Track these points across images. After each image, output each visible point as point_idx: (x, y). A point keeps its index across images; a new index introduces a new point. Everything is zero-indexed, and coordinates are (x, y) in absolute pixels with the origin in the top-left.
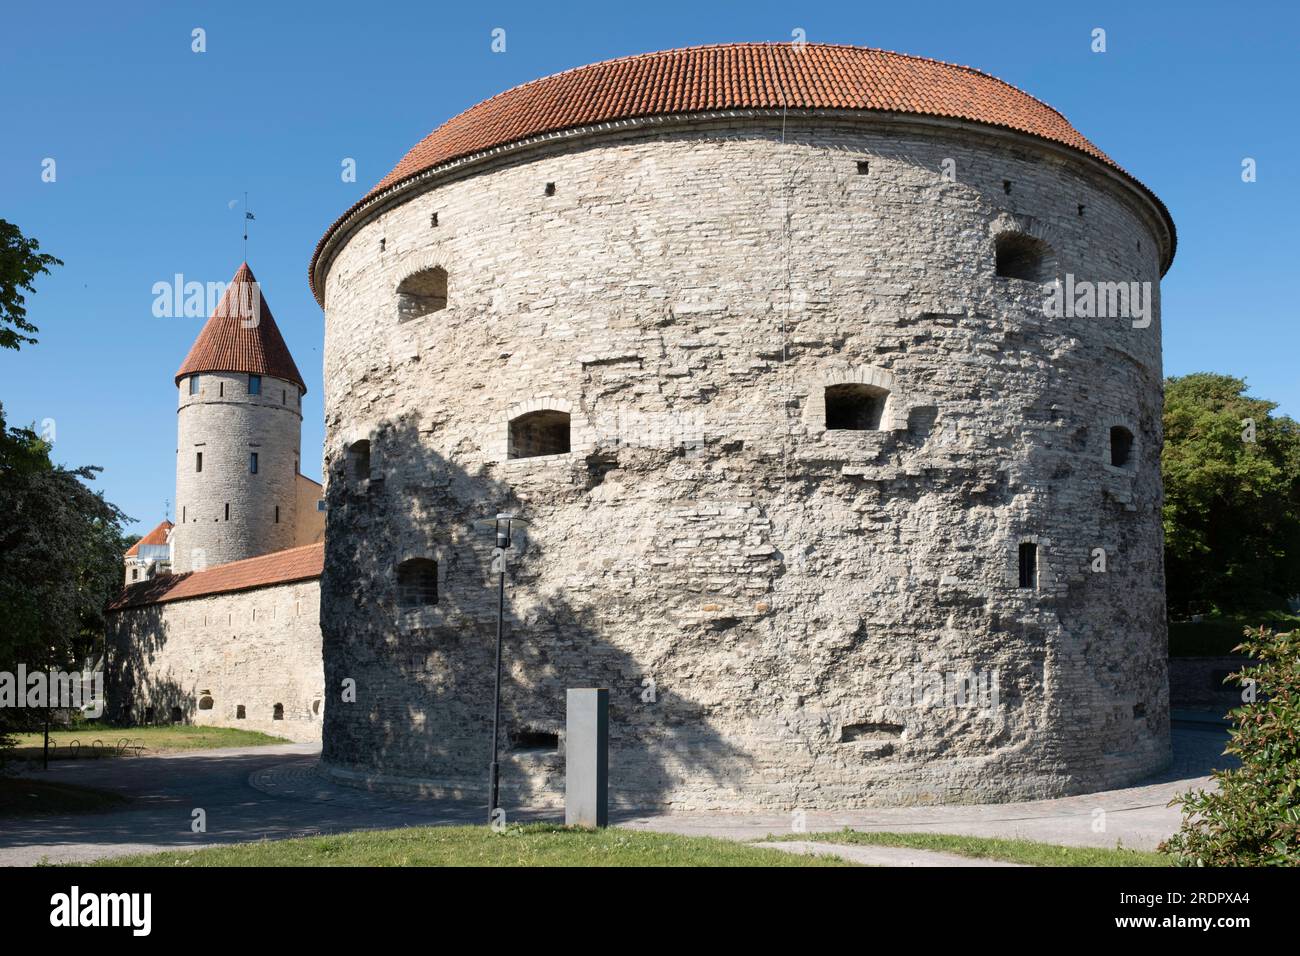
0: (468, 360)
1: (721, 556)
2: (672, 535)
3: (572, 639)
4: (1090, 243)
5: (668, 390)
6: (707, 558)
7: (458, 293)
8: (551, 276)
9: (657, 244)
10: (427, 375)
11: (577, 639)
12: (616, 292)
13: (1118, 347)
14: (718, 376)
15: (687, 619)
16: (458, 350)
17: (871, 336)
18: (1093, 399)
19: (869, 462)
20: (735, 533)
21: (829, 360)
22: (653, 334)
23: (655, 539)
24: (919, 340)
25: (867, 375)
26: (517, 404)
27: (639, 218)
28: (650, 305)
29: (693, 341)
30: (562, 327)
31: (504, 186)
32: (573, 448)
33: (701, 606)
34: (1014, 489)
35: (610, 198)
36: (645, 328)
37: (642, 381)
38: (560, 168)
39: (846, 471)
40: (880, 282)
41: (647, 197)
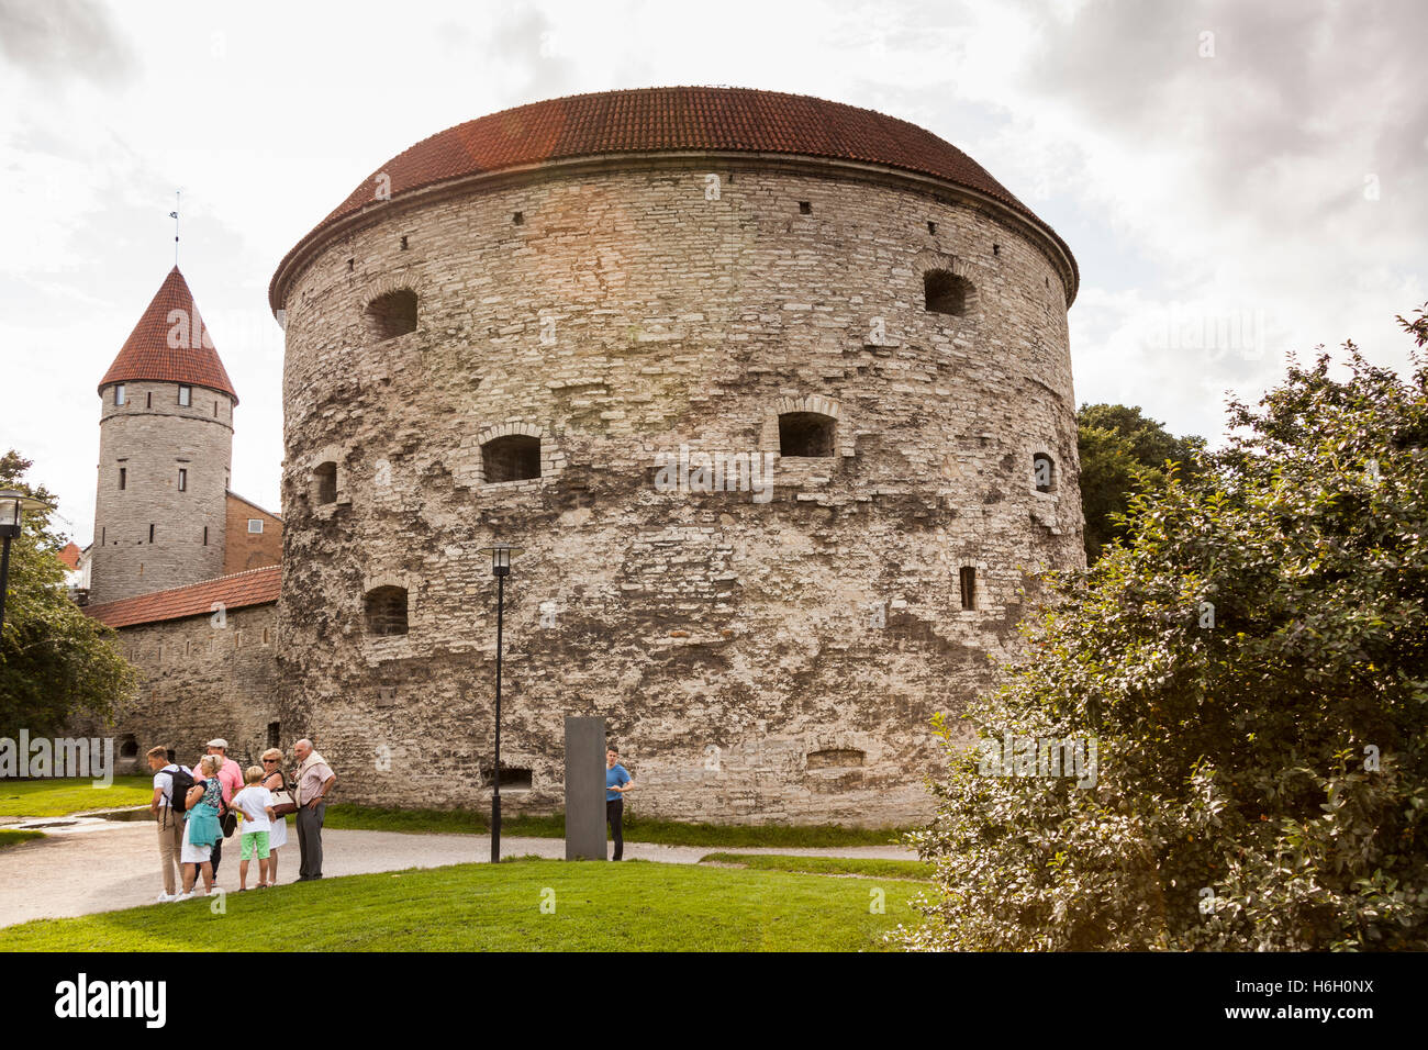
0: (438, 383)
1: (688, 582)
2: (640, 562)
3: (545, 668)
4: (1006, 280)
5: (634, 417)
6: (675, 584)
7: (430, 316)
8: (519, 303)
9: (621, 275)
10: (397, 397)
11: (551, 669)
12: (582, 320)
13: (1036, 377)
14: (680, 403)
15: (657, 646)
16: (428, 373)
17: (818, 367)
18: (1016, 427)
19: (822, 488)
20: (699, 558)
21: (782, 389)
22: (618, 361)
23: (625, 565)
24: (862, 370)
25: (816, 404)
26: (488, 429)
27: (602, 249)
28: (615, 333)
29: (656, 369)
30: (530, 353)
31: (473, 213)
32: (543, 474)
33: (669, 632)
34: (953, 514)
35: (574, 229)
36: (611, 355)
37: (609, 408)
38: (528, 199)
39: (801, 497)
40: (824, 316)
41: (610, 230)
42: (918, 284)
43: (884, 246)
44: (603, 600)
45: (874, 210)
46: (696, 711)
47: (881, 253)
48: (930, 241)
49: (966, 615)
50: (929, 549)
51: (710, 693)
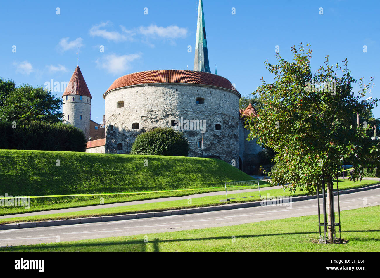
0: (126, 115)
4: (212, 97)
5: (152, 121)
7: (125, 105)
8: (137, 104)
9: (150, 100)
10: (121, 116)
13: (218, 112)
14: (158, 119)
16: (125, 113)
17: (177, 113)
18: (212, 120)
21: (172, 117)
22: (150, 113)
24: (184, 114)
25: (177, 119)
26: (133, 122)
27: (148, 96)
28: (149, 109)
29: (155, 114)
31: (132, 90)
32: (140, 128)
34: (198, 134)
35: (144, 94)
37: (148, 119)
38: (138, 89)
40: (179, 106)
41: (149, 94)
42: (195, 100)
43: (189, 95)
45: (188, 89)
47: (188, 96)
48: (197, 93)
49: (199, 149)
50: (193, 139)
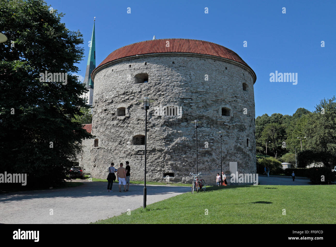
0: (154, 94)
1: (206, 138)
3: (177, 154)
6: (203, 139)
7: (151, 79)
9: (194, 77)
10: (143, 96)
11: (178, 154)
12: (187, 85)
15: (199, 150)
16: (151, 92)
17: (228, 99)
19: (228, 122)
20: (208, 134)
21: (222, 103)
24: (234, 100)
25: (227, 106)
26: (166, 104)
28: (193, 88)
29: (201, 96)
30: (176, 90)
33: (202, 148)
35: (185, 67)
36: (192, 93)
37: (192, 103)
38: (176, 59)
39: (225, 124)
40: (229, 89)
41: (192, 68)
42: (242, 85)
43: (237, 77)
44: (190, 141)
45: (236, 70)
46: (206, 163)
48: (243, 77)
50: (243, 135)
51: (209, 160)
